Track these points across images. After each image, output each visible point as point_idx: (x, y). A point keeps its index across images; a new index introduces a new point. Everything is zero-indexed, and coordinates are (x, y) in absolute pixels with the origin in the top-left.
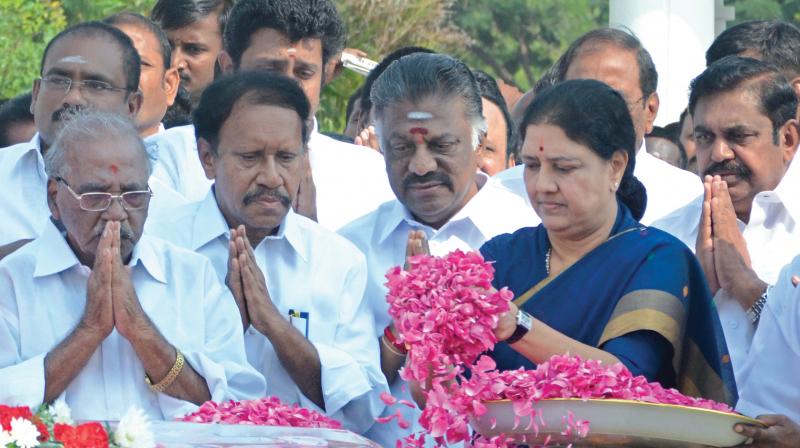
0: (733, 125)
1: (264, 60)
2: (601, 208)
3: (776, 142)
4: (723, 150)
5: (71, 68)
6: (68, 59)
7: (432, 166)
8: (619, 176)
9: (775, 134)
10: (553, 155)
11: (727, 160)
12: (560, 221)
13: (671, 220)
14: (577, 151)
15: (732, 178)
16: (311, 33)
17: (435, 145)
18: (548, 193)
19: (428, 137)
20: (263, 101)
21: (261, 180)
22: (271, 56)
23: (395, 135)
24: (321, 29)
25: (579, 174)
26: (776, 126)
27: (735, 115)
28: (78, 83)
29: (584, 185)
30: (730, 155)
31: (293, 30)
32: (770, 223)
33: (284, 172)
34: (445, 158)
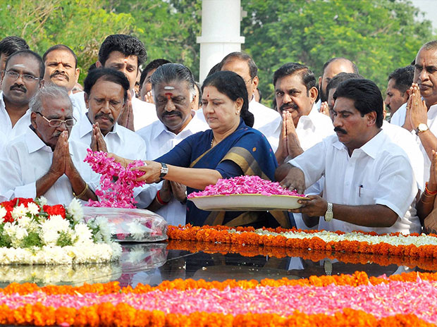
0: (291, 88)
1: (115, 63)
2: (232, 120)
3: (308, 96)
4: (287, 98)
5: (19, 69)
6: (17, 65)
7: (174, 108)
8: (240, 108)
9: (308, 92)
10: (212, 98)
11: (289, 103)
12: (215, 125)
13: (265, 128)
14: (222, 97)
15: (291, 109)
16: (133, 53)
17: (175, 100)
18: (210, 113)
19: (172, 97)
20: (108, 79)
21: (102, 110)
22: (117, 62)
23: (159, 95)
24: (137, 52)
25: (223, 106)
26: (308, 89)
27: (292, 85)
28: (21, 76)
29: (224, 110)
30: (290, 100)
31: (126, 51)
32: (305, 128)
33: (113, 109)
34: (179, 105)
